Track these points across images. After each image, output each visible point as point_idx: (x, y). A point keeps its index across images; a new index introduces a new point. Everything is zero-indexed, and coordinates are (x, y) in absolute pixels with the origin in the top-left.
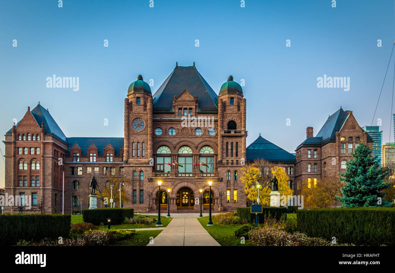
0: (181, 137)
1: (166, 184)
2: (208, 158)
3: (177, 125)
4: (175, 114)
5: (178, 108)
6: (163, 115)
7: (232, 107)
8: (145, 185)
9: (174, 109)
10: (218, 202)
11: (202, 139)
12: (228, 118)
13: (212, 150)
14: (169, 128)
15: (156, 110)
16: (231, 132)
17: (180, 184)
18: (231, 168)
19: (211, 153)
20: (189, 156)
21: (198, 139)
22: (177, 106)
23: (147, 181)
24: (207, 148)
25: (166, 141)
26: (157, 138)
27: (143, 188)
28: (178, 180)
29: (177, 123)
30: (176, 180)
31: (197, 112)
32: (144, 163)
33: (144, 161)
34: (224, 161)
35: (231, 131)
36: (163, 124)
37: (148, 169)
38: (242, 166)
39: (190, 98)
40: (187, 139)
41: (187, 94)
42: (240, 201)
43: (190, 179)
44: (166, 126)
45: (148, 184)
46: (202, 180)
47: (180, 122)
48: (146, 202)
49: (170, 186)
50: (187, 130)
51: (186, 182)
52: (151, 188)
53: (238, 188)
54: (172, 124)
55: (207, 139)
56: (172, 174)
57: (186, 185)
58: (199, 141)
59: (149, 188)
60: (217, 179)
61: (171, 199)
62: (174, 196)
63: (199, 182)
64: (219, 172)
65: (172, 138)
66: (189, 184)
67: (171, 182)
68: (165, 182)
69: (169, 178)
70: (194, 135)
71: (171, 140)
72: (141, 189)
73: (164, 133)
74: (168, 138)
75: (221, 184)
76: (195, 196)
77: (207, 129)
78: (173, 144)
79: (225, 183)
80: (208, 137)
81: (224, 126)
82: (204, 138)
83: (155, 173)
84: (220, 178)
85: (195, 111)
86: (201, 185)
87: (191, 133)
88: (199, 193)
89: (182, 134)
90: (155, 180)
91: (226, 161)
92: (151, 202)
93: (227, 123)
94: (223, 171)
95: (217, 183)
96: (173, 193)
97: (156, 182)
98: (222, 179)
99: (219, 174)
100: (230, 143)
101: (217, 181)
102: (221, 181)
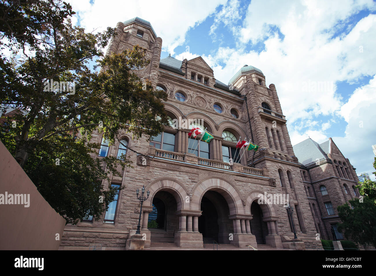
1: (179, 178)
3: (189, 91)
4: (186, 76)
5: (191, 72)
8: (127, 172)
9: (185, 71)
10: (279, 228)
11: (224, 118)
12: (261, 97)
17: (207, 181)
18: (282, 165)
19: (234, 142)
21: (219, 117)
22: (189, 69)
23: (135, 163)
25: (172, 106)
27: (120, 179)
29: (189, 87)
30: (201, 173)
31: (215, 85)
36: (168, 82)
38: (295, 165)
39: (205, 67)
40: (203, 112)
41: (202, 61)
42: (308, 228)
43: (225, 174)
44: (171, 85)
45: (137, 170)
46: (246, 179)
47: (193, 88)
48: (122, 219)
49: (188, 183)
50: (203, 102)
51: (219, 179)
52: (143, 181)
53: (299, 202)
54: (181, 87)
55: (230, 120)
56: (191, 157)
57: (219, 186)
58: (221, 120)
59: (137, 179)
60: (268, 180)
61: (188, 216)
62: (196, 208)
63: (242, 181)
64: (268, 169)
65: (181, 104)
66: (224, 183)
67: (189, 174)
68: (176, 171)
69: (185, 165)
70: (213, 110)
71: (180, 107)
72: (115, 180)
73: (169, 94)
74: (175, 103)
75: (274, 191)
76: (238, 213)
77: (229, 107)
78: (183, 112)
79: (280, 190)
80: (231, 117)
81: (259, 106)
82: (226, 118)
83: (155, 148)
84: (273, 179)
85: (212, 83)
86: (246, 190)
87: (209, 106)
88: (245, 207)
89: (195, 104)
90: (155, 163)
91: (272, 153)
92: (138, 220)
93: (261, 104)
94: (273, 168)
95: (268, 188)
96: (193, 201)
97: (156, 168)
98: (275, 181)
99: (269, 172)
100: (269, 129)
101: (268, 184)
102: (275, 185)
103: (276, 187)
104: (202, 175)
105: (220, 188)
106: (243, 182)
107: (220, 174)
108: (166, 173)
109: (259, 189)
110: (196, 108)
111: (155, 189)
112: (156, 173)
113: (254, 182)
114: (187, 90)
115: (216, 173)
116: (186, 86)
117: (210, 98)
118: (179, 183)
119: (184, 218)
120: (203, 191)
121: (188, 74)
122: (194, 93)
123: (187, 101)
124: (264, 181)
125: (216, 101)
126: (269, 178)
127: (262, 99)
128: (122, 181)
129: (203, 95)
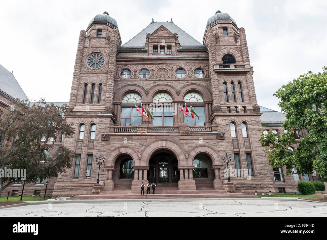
0: (157, 79)
1: (132, 145)
3: (151, 66)
4: (149, 52)
5: (152, 46)
6: (133, 54)
7: (226, 38)
8: (96, 146)
9: (147, 47)
11: (186, 81)
12: (222, 50)
13: (200, 98)
14: (140, 69)
16: (230, 66)
17: (154, 144)
18: (236, 118)
19: (199, 101)
21: (180, 82)
22: (151, 44)
23: (100, 140)
24: (193, 94)
25: (136, 85)
26: (123, 82)
27: (92, 151)
28: (151, 137)
29: (151, 62)
30: (149, 138)
31: (178, 50)
32: (99, 112)
33: (99, 109)
35: (228, 65)
36: (132, 64)
37: (104, 120)
38: (254, 115)
39: (168, 34)
40: (165, 82)
41: (164, 30)
42: (258, 172)
43: (170, 136)
44: (135, 66)
45: (102, 145)
46: (191, 137)
47: (155, 62)
48: (94, 175)
49: (138, 147)
50: (165, 72)
51: (164, 141)
52: (106, 151)
53: (252, 150)
54: (144, 64)
55: (193, 82)
56: (141, 127)
57: (164, 146)
58: (182, 84)
59: (102, 150)
60: (216, 135)
61: (138, 170)
62: (145, 164)
63: (186, 140)
64: (218, 124)
65: (144, 81)
66: (169, 144)
67: (139, 141)
68: (129, 140)
69: (136, 135)
70: (175, 77)
71: (142, 84)
72: (89, 153)
73: (133, 76)
74: (138, 82)
75: (222, 143)
76: (180, 165)
77: (192, 69)
78: (145, 88)
79: (229, 142)
80: (194, 79)
81: (218, 61)
82: (188, 81)
83: (113, 127)
84: (221, 133)
85: (174, 49)
86: (190, 146)
87: (170, 74)
88: (187, 159)
89: (157, 76)
90: (114, 137)
91: (226, 108)
92: (104, 175)
93: (222, 57)
94: (224, 123)
95: (215, 141)
96: (142, 159)
97: (114, 141)
98: (223, 134)
99: (218, 127)
100: (229, 83)
101: (216, 138)
102: (223, 138)
103: (224, 139)
104: (150, 140)
105: (166, 147)
106: (188, 140)
107: (166, 136)
108: (122, 143)
109: (204, 144)
110: (158, 81)
111: (115, 154)
112: (114, 144)
114: (150, 65)
115: (162, 136)
116: (148, 62)
117: (171, 66)
118: (131, 149)
119: (136, 172)
120: (150, 152)
121: (150, 49)
122: (156, 66)
123: (149, 76)
124: (211, 136)
125: (179, 67)
126: (216, 133)
127: (223, 52)
128: (93, 153)
129: (165, 65)
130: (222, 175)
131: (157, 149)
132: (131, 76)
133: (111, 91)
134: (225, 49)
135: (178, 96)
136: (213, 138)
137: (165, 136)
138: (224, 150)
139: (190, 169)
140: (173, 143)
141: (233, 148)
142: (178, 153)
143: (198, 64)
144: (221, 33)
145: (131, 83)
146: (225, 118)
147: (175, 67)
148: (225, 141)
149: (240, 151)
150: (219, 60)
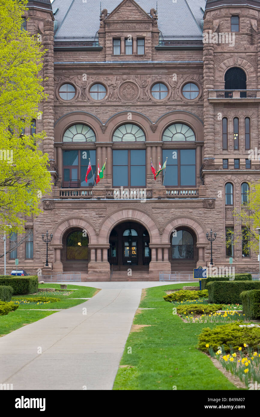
0: (120, 103)
1: (85, 215)
2: (181, 151)
3: (110, 77)
4: (105, 51)
5: (111, 38)
6: (78, 53)
8: (37, 217)
9: (103, 39)
10: (206, 255)
11: (167, 107)
12: (225, 61)
13: (190, 133)
14: (92, 83)
15: (62, 43)
16: (234, 93)
17: (116, 214)
18: (233, 177)
19: (188, 139)
20: (138, 147)
21: (158, 108)
22: (109, 34)
23: (42, 208)
24: (179, 127)
26: (64, 108)
27: (31, 224)
28: (113, 204)
29: (109, 72)
30: (109, 206)
31: (155, 47)
34: (218, 161)
35: (231, 92)
36: (78, 74)
38: (259, 173)
39: (139, 14)
40: (132, 109)
45: (44, 215)
46: (168, 204)
47: (116, 71)
48: (38, 256)
49: (95, 219)
50: (133, 89)
51: (131, 210)
52: (51, 224)
54: (98, 75)
55: (178, 108)
57: (131, 217)
58: (160, 112)
59: (45, 223)
60: (203, 202)
61: (96, 249)
62: (104, 241)
63: (162, 208)
64: (208, 186)
65: (98, 106)
66: (138, 214)
67: (96, 210)
68: (82, 209)
69: (91, 202)
70: (149, 98)
71: (96, 111)
72: (27, 226)
73: (80, 96)
74: (89, 107)
75: (210, 213)
76: (152, 242)
77: (179, 85)
78: (101, 119)
79: (221, 212)
80: (180, 103)
81: (217, 81)
82: (171, 107)
83: (59, 189)
84: (210, 199)
85: (150, 45)
86: (166, 217)
87: (142, 94)
88: (161, 236)
89: (120, 97)
90: (61, 205)
91: (222, 160)
92: (51, 256)
93: (224, 74)
94: (216, 184)
95: (201, 211)
96: (100, 235)
97: (61, 210)
98: (213, 201)
99: (207, 191)
100: (230, 119)
101: (202, 207)
102: (212, 207)
103: (214, 208)
104: (111, 208)
105: (133, 219)
106: (164, 208)
107: (133, 204)
108: (72, 212)
109: (186, 214)
110: (121, 106)
111: (63, 228)
112: (62, 214)
113: (180, 207)
114: (107, 76)
115: (128, 204)
116: (104, 71)
117: (144, 77)
118: (85, 221)
119: (93, 251)
120: (112, 225)
121: (107, 45)
122: (118, 77)
123: (107, 97)
124: (196, 203)
125: (156, 81)
126: (203, 199)
127: (228, 64)
128: (33, 226)
129: (132, 76)
130: (206, 256)
131: (120, 221)
132: (77, 96)
133: (51, 134)
134: (230, 58)
135: (154, 132)
136: (198, 207)
137: (131, 204)
138: (213, 223)
139: (165, 248)
140: (143, 213)
141: (225, 220)
142: (148, 226)
143: (189, 75)
144: (227, 28)
145: (77, 111)
146: (218, 177)
147: (150, 80)
148: (215, 211)
149: (234, 225)
150: (219, 79)
